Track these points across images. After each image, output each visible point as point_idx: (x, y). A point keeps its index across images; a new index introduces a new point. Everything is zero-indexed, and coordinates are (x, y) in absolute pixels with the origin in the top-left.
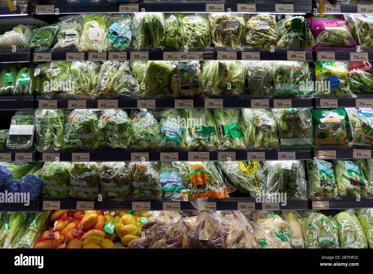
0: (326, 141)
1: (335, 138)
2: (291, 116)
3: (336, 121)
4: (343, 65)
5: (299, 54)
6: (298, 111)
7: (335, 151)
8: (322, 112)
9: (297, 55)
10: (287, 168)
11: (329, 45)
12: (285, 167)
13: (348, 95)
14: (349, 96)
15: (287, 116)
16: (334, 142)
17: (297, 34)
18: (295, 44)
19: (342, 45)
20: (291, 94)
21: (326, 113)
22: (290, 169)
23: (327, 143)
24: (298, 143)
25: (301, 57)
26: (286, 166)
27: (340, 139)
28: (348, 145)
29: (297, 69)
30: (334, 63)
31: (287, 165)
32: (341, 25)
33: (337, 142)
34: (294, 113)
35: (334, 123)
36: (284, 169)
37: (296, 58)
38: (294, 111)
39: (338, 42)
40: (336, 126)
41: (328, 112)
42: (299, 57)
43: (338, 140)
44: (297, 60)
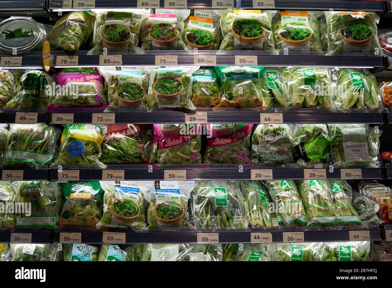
0: (70, 221)
1: (81, 217)
2: (30, 190)
3: (85, 196)
4: (94, 129)
5: (30, 115)
6: (39, 185)
7: (80, 234)
8: (73, 186)
9: (27, 117)
10: (29, 252)
11: (68, 104)
12: (26, 252)
13: (94, 165)
14: (96, 166)
15: (25, 190)
16: (80, 223)
17: (29, 92)
18: (25, 104)
19: (85, 104)
20: (25, 164)
21: (76, 187)
22: (32, 253)
23: (72, 223)
24: (36, 222)
25: (32, 119)
26: (27, 250)
27: (87, 218)
28: (95, 227)
29: (36, 134)
30: (83, 126)
31: (29, 249)
32: (89, 81)
33: (84, 223)
34: (32, 187)
35: (82, 200)
36: (25, 254)
37: (26, 120)
38: (34, 184)
39: (80, 101)
40: (85, 203)
41: (78, 186)
42: (30, 119)
43: (84, 220)
44: (26, 122)
